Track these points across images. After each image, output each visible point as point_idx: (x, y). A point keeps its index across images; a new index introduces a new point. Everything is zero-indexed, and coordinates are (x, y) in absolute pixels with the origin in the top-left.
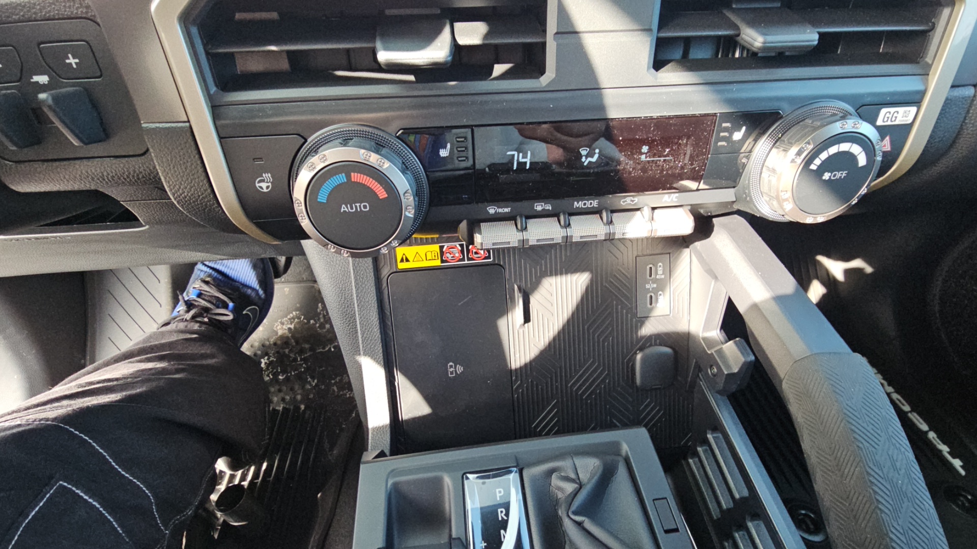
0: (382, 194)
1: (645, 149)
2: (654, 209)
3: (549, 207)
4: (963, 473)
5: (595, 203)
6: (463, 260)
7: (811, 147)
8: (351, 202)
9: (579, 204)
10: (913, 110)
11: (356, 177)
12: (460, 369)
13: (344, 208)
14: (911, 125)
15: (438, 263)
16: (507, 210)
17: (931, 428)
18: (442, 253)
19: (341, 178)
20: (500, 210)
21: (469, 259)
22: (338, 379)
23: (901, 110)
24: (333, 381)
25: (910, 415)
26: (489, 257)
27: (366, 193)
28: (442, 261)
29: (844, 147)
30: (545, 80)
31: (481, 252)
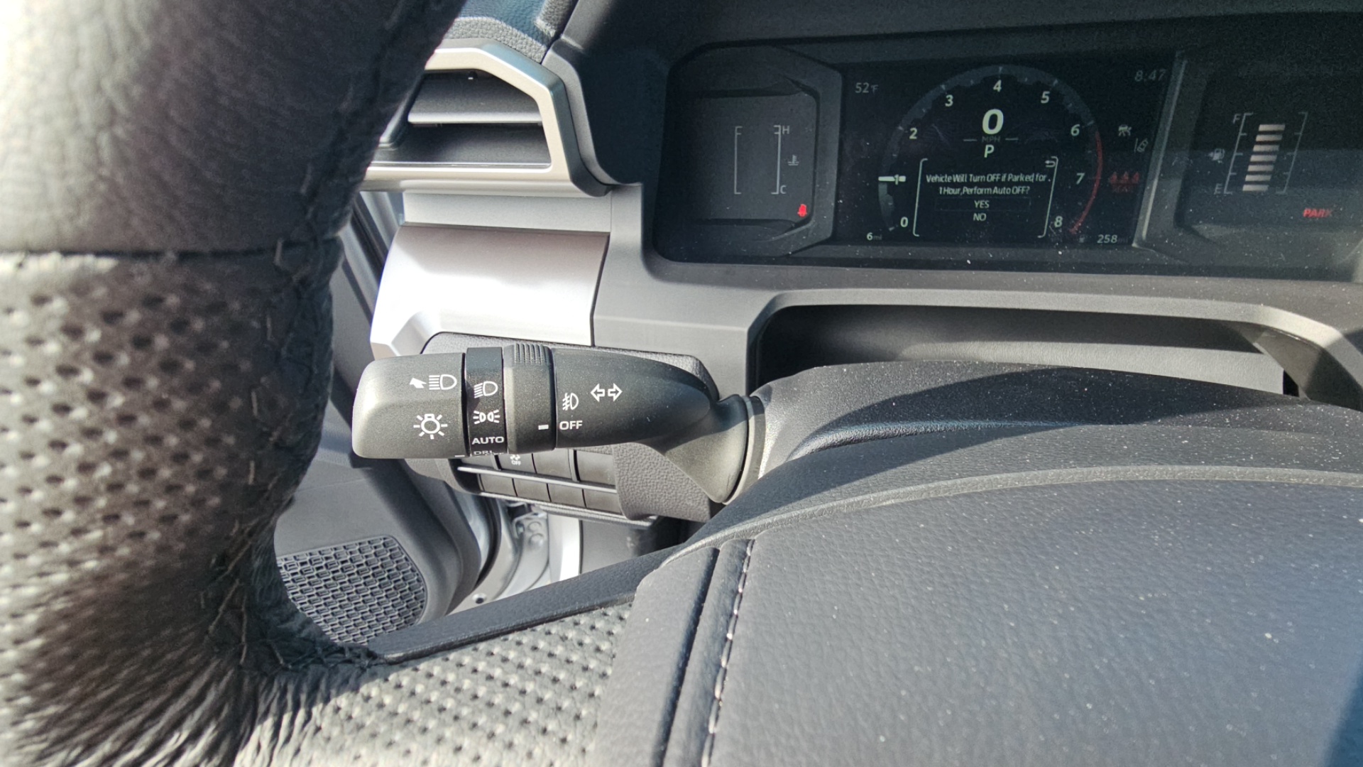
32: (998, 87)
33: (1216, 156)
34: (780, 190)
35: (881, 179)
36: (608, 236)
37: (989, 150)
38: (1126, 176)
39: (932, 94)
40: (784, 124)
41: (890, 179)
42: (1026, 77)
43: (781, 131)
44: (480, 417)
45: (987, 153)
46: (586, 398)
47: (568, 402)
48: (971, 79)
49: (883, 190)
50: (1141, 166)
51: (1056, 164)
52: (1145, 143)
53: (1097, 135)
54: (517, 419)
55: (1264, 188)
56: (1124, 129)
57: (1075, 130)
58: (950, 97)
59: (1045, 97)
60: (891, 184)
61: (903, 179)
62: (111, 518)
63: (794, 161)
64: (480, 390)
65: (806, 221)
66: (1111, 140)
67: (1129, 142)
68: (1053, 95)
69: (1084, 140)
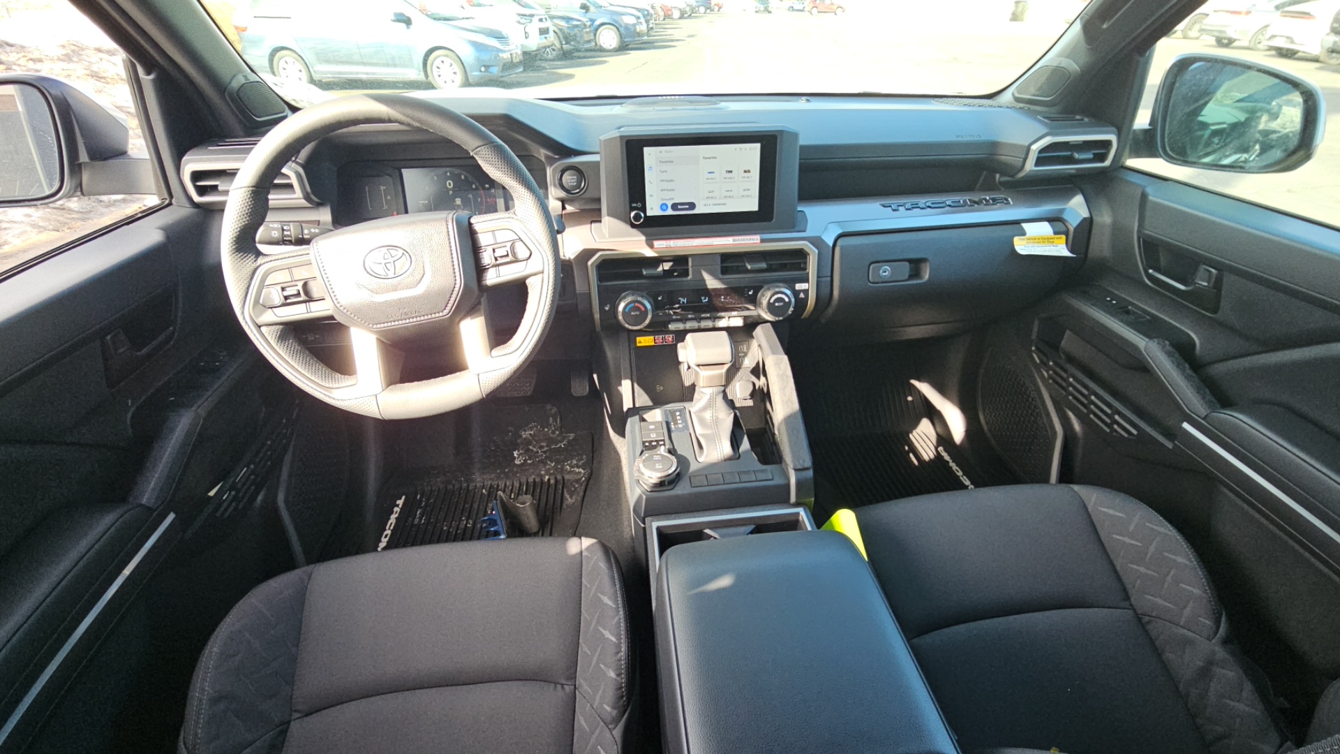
0: (643, 309)
3: (693, 316)
5: (708, 315)
6: (663, 342)
7: (769, 296)
8: (634, 311)
9: (703, 315)
10: (807, 284)
11: (637, 304)
12: (662, 388)
13: (633, 313)
14: (808, 290)
15: (653, 344)
17: (972, 484)
18: (655, 340)
19: (633, 305)
20: (678, 317)
21: (665, 343)
22: (569, 462)
23: (803, 284)
24: (566, 464)
26: (673, 342)
27: (637, 309)
28: (655, 343)
29: (779, 296)
30: (690, 277)
31: (670, 339)
32: (449, 174)
34: (385, 207)
35: (420, 202)
37: (451, 192)
38: (491, 199)
39: (430, 177)
40: (383, 186)
41: (423, 202)
42: (457, 171)
43: (382, 188)
44: (286, 233)
45: (450, 194)
46: (310, 232)
47: (306, 231)
48: (441, 172)
50: (493, 197)
51: (471, 196)
52: (494, 189)
53: (480, 187)
54: (294, 234)
56: (487, 186)
57: (474, 186)
58: (436, 177)
59: (463, 177)
61: (427, 202)
63: (389, 197)
64: (285, 228)
66: (484, 189)
67: (489, 189)
68: (465, 176)
69: (477, 189)
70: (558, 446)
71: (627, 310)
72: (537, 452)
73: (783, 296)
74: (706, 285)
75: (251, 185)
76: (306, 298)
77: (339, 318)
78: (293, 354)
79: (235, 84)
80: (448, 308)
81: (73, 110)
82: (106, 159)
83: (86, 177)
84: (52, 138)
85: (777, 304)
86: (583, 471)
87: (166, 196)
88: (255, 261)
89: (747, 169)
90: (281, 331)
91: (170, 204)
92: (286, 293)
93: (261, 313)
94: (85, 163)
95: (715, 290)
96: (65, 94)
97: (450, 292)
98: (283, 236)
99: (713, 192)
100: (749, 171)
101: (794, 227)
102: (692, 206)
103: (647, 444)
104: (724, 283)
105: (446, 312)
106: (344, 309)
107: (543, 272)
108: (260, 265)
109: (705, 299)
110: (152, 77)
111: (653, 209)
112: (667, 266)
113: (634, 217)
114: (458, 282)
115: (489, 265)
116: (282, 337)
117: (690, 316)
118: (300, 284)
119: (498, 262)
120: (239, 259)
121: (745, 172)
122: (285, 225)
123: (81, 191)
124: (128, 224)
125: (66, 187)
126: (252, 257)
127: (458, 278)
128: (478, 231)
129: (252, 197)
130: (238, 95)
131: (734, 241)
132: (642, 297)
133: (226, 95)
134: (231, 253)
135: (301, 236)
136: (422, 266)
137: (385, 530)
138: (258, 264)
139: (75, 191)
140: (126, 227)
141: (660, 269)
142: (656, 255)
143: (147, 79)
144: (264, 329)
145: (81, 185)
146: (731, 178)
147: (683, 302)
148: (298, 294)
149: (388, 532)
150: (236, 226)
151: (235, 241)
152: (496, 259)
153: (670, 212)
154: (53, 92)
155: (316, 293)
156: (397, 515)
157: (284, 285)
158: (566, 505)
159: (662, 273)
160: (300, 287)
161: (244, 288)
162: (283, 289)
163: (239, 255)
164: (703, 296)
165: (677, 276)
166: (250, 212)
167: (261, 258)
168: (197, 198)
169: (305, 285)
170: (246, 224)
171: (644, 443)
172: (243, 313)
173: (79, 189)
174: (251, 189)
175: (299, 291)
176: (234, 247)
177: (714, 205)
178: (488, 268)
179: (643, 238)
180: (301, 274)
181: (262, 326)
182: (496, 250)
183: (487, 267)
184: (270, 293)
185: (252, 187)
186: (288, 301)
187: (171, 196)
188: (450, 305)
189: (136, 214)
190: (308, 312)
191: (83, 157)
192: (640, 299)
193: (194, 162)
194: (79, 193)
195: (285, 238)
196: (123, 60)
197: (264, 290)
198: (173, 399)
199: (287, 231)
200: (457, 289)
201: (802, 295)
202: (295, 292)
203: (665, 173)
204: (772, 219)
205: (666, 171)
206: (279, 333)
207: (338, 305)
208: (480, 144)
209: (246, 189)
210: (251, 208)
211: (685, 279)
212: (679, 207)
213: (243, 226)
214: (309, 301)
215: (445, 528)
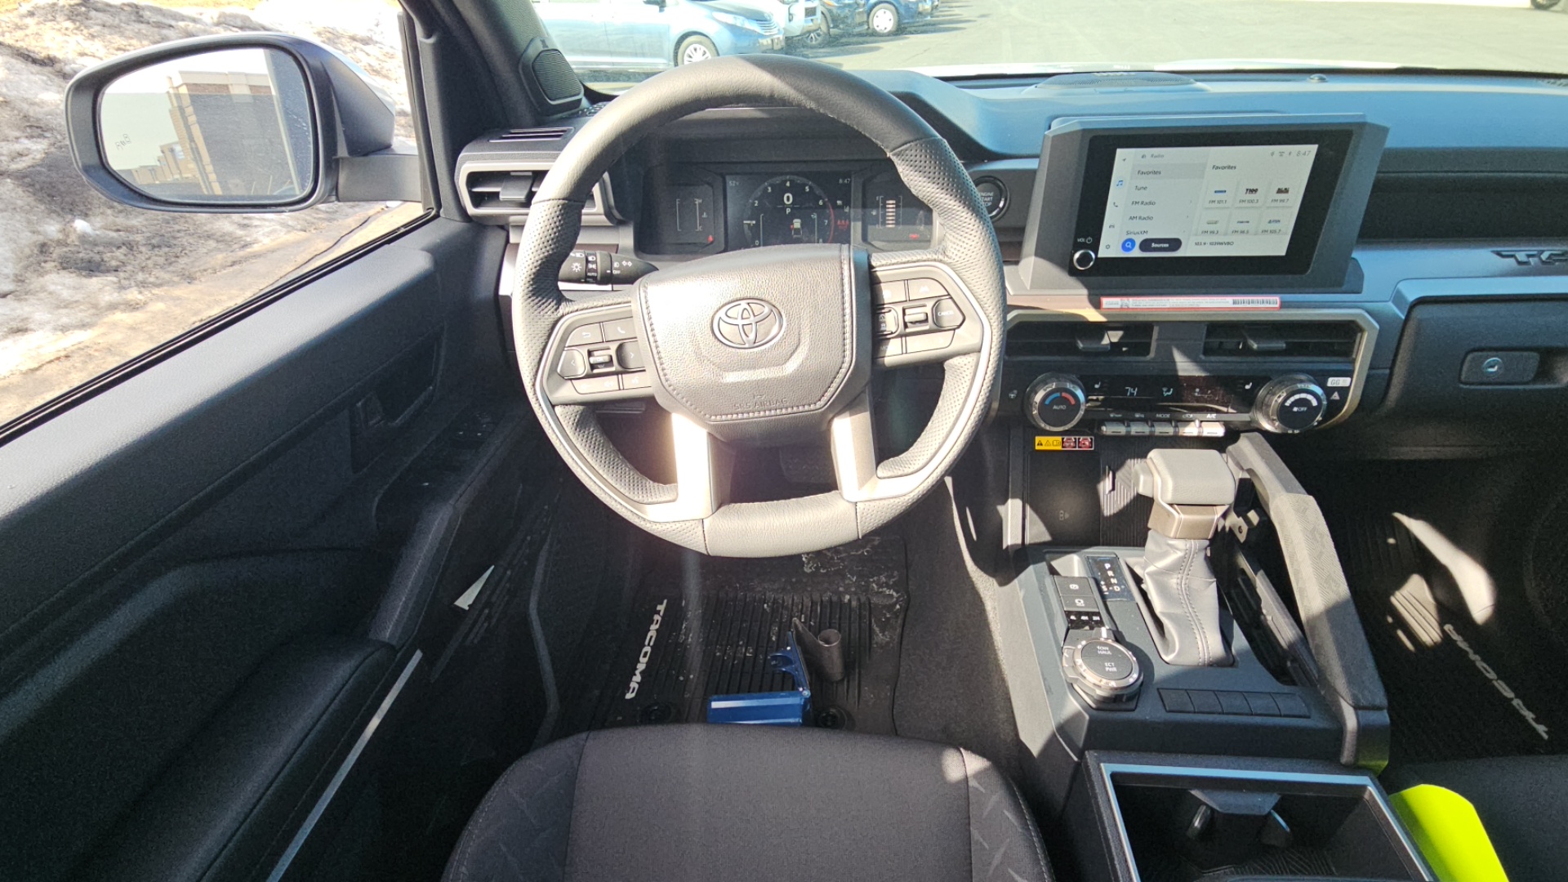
1: (1197, 390)
2: (1201, 421)
3: (1143, 416)
4: (1546, 736)
5: (1170, 416)
6: (1075, 447)
7: (1285, 394)
8: (1057, 404)
9: (1159, 416)
10: (1349, 379)
11: (1064, 394)
12: (1067, 516)
13: (1055, 407)
14: (1349, 388)
15: (1059, 447)
16: (1120, 416)
18: (1063, 442)
19: (1058, 394)
20: (1117, 416)
21: (1079, 447)
22: (875, 578)
23: (1341, 379)
24: (871, 580)
25: (1495, 683)
26: (1091, 447)
27: (1065, 401)
28: (1063, 447)
29: (1304, 396)
30: (1150, 356)
31: (1087, 443)
32: (788, 184)
33: (874, 213)
34: (699, 228)
35: (745, 222)
36: (618, 245)
37: (788, 211)
38: (843, 222)
39: (762, 187)
40: (700, 198)
41: (749, 222)
42: (799, 180)
43: (698, 201)
44: (590, 266)
45: (787, 212)
46: (621, 265)
47: (616, 265)
48: (777, 180)
49: (746, 227)
50: (847, 217)
51: (815, 217)
52: (848, 207)
53: (830, 205)
54: (601, 267)
55: (893, 226)
56: (839, 202)
57: (821, 203)
58: (770, 188)
59: (807, 189)
60: (749, 225)
61: (754, 222)
62: (555, 243)
63: (705, 215)
64: (590, 259)
65: (712, 243)
66: (835, 206)
67: (841, 207)
68: (810, 187)
69: (824, 206)
70: (860, 552)
71: (1047, 402)
72: (832, 558)
73: (1310, 397)
74: (1176, 370)
75: (562, 197)
76: (620, 369)
77: (660, 400)
78: (594, 449)
79: (532, 52)
80: (825, 399)
81: (333, 89)
82: (366, 155)
83: (343, 177)
84: (307, 123)
85: (1295, 409)
86: (895, 594)
87: (433, 204)
88: (556, 310)
89: (1283, 187)
90: (581, 413)
91: (437, 216)
92: (592, 360)
93: (558, 387)
94: (342, 158)
95: (1190, 379)
96: (326, 66)
97: (834, 374)
98: (587, 270)
99: (1216, 223)
100: (1286, 191)
101: (1340, 285)
102: (1175, 244)
103: (1073, 617)
104: (1206, 370)
105: (819, 404)
106: (674, 390)
107: (979, 351)
108: (562, 316)
109: (1169, 391)
110: (432, 40)
111: (1110, 246)
112: (1114, 337)
113: (1078, 260)
114: (847, 359)
115: (892, 333)
116: (581, 424)
117: (1137, 416)
118: (614, 347)
119: (908, 330)
120: (536, 307)
121: (1280, 191)
122: (591, 255)
123: (337, 195)
124: (389, 242)
125: (319, 192)
126: (553, 304)
127: (848, 353)
128: (882, 280)
129: (562, 215)
130: (533, 67)
131: (1234, 303)
132: (1073, 382)
133: (520, 66)
134: (526, 297)
135: (609, 271)
136: (796, 333)
137: (644, 646)
138: (559, 315)
139: (330, 195)
140: (386, 246)
141: (1106, 341)
142: (1101, 319)
143: (425, 43)
144: (558, 410)
145: (336, 187)
146: (1252, 201)
147: (1132, 394)
148: (610, 363)
149: (647, 649)
150: (537, 258)
151: (533, 279)
152: (906, 326)
153: (1136, 253)
154: (311, 62)
155: (632, 361)
156: (657, 626)
157: (591, 347)
158: (877, 643)
159: (1109, 347)
160: (613, 352)
161: (539, 350)
162: (590, 353)
163: (536, 301)
164: (1164, 386)
165: (1127, 353)
166: (557, 237)
167: (563, 304)
168: (471, 210)
169: (620, 349)
170: (551, 255)
171: (1068, 614)
172: (534, 385)
173: (334, 193)
174: (561, 202)
175: (611, 357)
176: (531, 289)
177: (1211, 244)
178: (890, 339)
179: (1085, 292)
180: (618, 331)
181: (558, 405)
182: (907, 311)
183: (888, 337)
184: (573, 358)
185: (563, 199)
186: (596, 371)
187: (439, 205)
188: (828, 394)
189: (398, 229)
190: (620, 389)
191: (342, 151)
192: (1069, 386)
193: (472, 161)
194: (334, 198)
195: (589, 274)
196: (399, 17)
197: (564, 353)
198: (427, 484)
199: (593, 262)
200: (843, 371)
201: (1336, 396)
202: (606, 359)
203: (1142, 191)
204: (1306, 271)
205: (1145, 188)
206: (578, 416)
207: (666, 384)
208: (911, 138)
209: (555, 202)
210: (559, 231)
211: (1142, 359)
212: (1153, 245)
213: (546, 257)
214: (622, 373)
215: (718, 654)
